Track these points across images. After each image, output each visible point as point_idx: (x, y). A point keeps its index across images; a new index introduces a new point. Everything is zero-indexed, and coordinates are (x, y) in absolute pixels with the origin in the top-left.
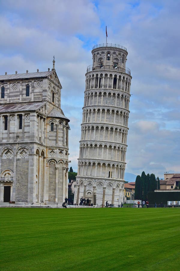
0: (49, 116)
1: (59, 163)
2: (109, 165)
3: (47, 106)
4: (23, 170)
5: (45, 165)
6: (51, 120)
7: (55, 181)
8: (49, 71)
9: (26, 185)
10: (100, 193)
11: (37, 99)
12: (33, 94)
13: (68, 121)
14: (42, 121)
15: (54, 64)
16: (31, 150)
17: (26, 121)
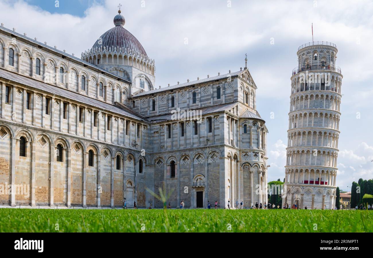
0: (241, 117)
1: (254, 167)
2: (318, 171)
3: (239, 107)
4: (214, 175)
5: (239, 169)
6: (244, 122)
7: (250, 185)
8: (241, 70)
9: (218, 190)
10: (309, 200)
11: (229, 101)
12: (224, 96)
13: (263, 122)
14: (233, 122)
15: (246, 63)
16: (222, 153)
17: (216, 123)
